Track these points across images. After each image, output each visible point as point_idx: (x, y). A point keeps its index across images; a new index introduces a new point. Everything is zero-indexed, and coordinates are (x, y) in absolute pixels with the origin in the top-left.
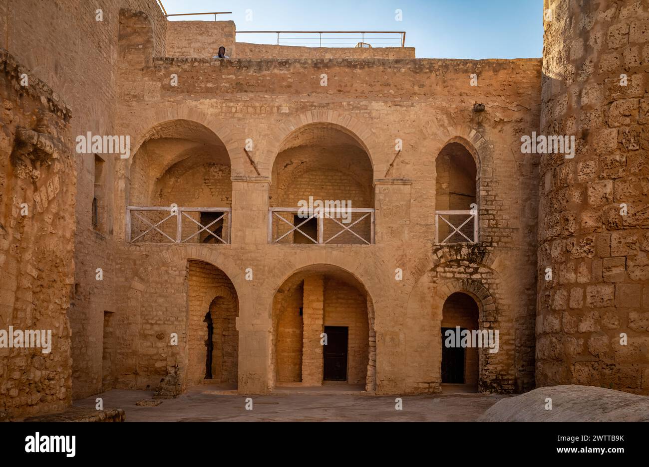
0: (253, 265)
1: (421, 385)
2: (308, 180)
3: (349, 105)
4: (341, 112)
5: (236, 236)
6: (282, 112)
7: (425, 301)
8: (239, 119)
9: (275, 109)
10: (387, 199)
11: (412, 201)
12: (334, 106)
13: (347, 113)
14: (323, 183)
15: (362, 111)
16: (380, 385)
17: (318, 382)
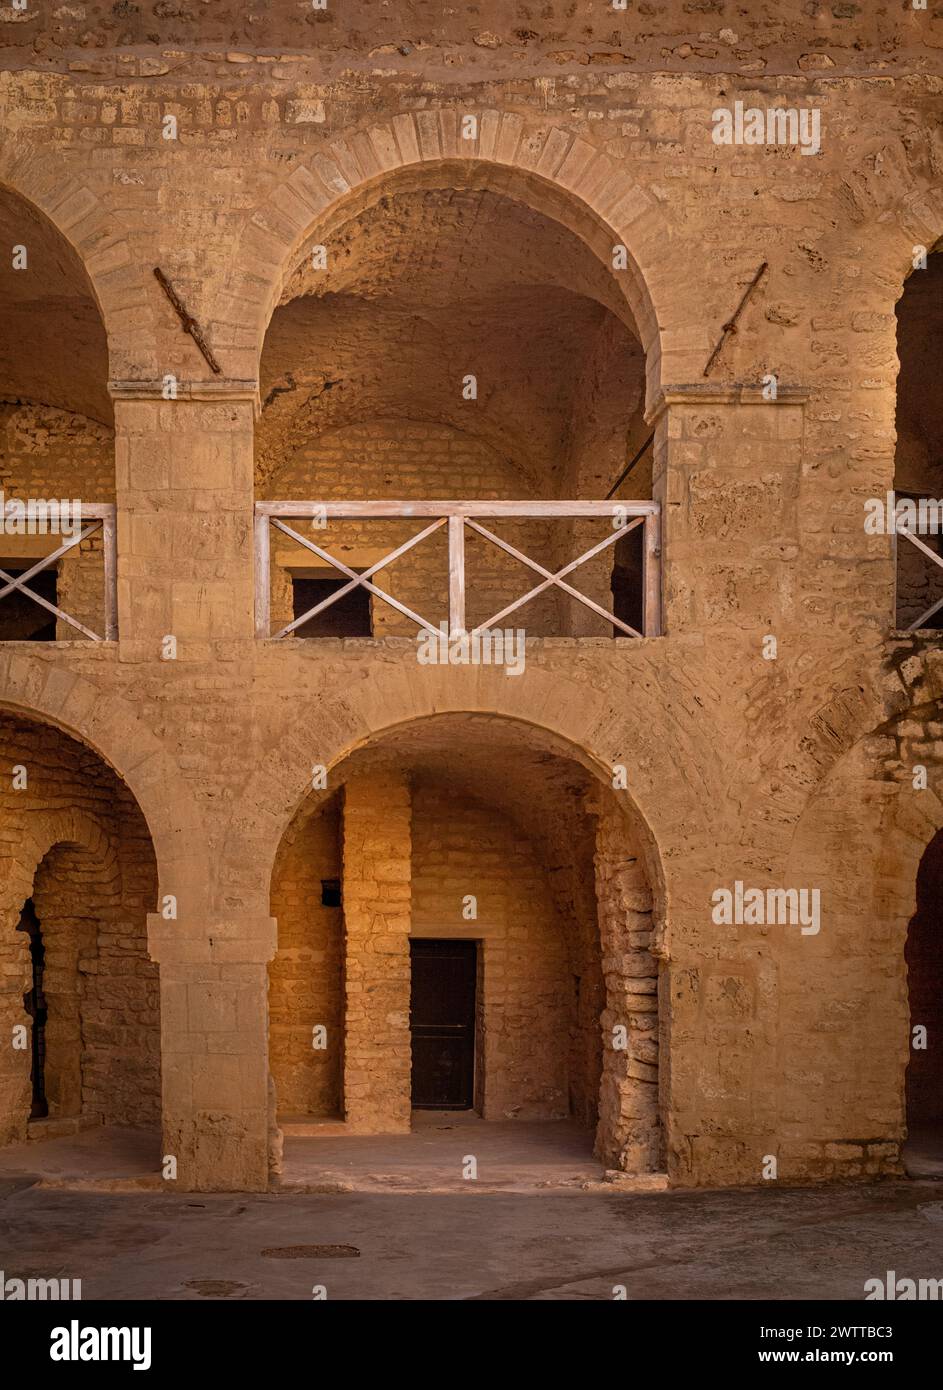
0: (204, 720)
1: (833, 1151)
2: (339, 455)
3: (562, 87)
4: (532, 120)
5: (137, 610)
6: (299, 120)
7: (854, 847)
8: (132, 153)
9: (272, 110)
10: (713, 463)
11: (806, 468)
12: (505, 94)
13: (554, 121)
14: (391, 467)
15: (614, 114)
16: (683, 1151)
17: (399, 1120)
